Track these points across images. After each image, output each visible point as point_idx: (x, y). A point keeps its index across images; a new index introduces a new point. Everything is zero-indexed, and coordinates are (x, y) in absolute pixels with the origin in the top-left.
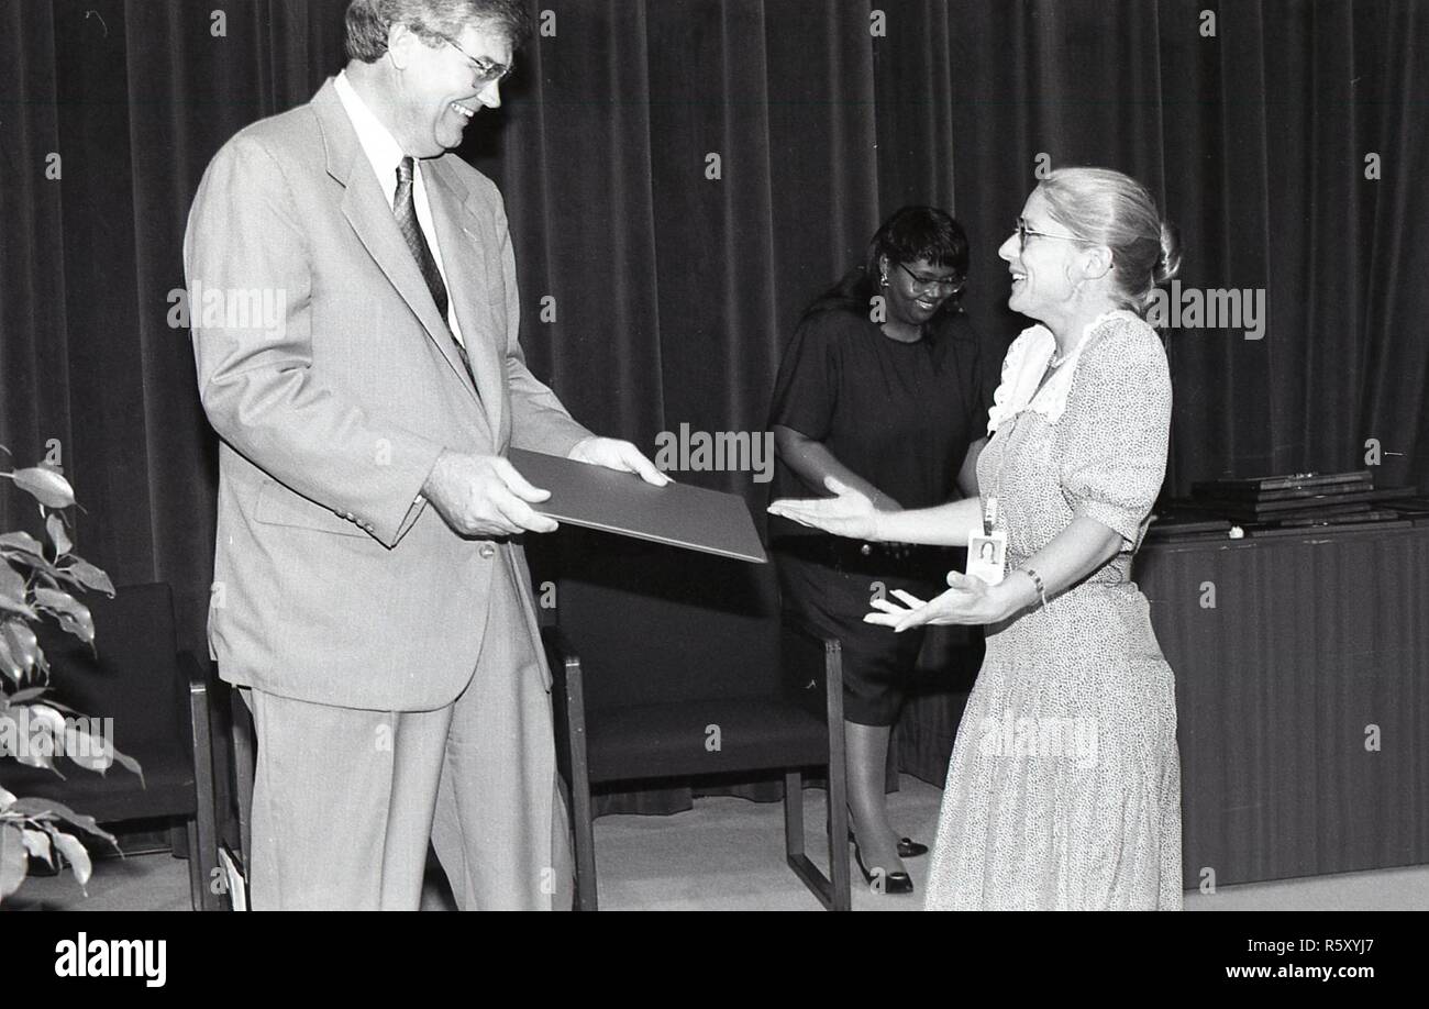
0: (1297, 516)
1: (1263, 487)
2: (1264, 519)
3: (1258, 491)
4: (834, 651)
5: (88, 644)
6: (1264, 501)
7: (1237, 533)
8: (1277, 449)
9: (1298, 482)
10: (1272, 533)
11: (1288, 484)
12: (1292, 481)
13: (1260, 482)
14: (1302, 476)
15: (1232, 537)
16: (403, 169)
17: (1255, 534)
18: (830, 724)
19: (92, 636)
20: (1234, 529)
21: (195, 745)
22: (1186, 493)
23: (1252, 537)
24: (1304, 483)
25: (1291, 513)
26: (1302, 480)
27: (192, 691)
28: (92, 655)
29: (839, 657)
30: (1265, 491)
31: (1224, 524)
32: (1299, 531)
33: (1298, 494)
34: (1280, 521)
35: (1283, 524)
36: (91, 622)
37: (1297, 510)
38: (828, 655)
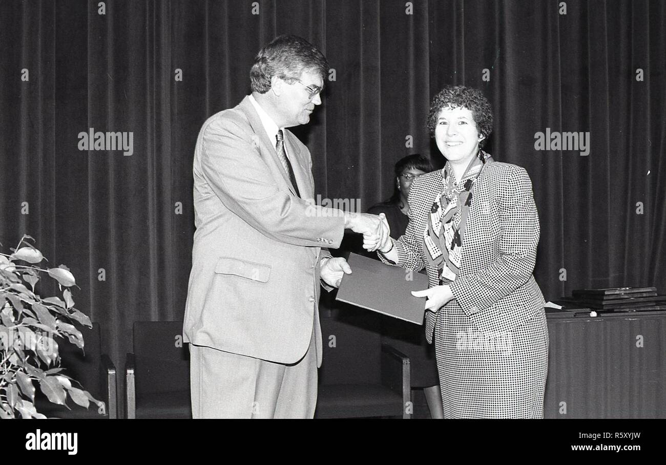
0: (622, 307)
1: (606, 293)
2: (607, 308)
3: (604, 295)
4: (407, 364)
5: (81, 349)
6: (606, 300)
7: (594, 314)
8: (612, 275)
9: (622, 291)
10: (609, 314)
11: (617, 292)
12: (619, 290)
13: (604, 291)
14: (624, 289)
15: (591, 316)
16: (279, 135)
17: (602, 315)
18: (404, 396)
19: (83, 346)
20: (592, 312)
21: (109, 398)
22: (570, 295)
23: (600, 316)
24: (625, 292)
25: (619, 306)
26: (625, 290)
27: (109, 373)
28: (83, 354)
29: (409, 366)
30: (607, 295)
31: (588, 310)
32: (622, 314)
33: (622, 297)
34: (613, 309)
35: (615, 311)
36: (82, 339)
37: (622, 304)
38: (403, 365)
